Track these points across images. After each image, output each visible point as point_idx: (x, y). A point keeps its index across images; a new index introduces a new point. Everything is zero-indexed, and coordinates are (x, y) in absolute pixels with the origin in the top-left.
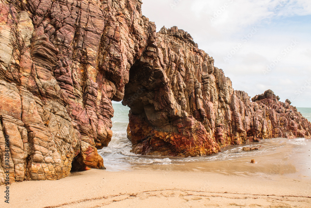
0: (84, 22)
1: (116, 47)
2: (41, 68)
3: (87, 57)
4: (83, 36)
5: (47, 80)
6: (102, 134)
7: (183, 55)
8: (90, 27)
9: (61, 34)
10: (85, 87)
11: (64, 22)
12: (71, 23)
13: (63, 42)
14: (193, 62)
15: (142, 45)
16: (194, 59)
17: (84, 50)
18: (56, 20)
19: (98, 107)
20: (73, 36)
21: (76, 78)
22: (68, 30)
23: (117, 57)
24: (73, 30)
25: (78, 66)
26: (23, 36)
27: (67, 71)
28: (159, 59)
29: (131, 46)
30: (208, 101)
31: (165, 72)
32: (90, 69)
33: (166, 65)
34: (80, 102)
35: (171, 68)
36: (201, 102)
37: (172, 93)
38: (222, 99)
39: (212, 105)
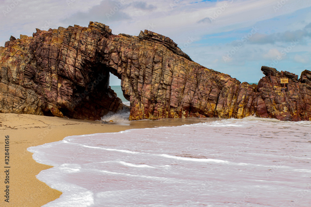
0: (50, 55)
2: (26, 79)
3: (52, 70)
4: (50, 62)
8: (52, 57)
12: (46, 57)
15: (91, 56)
17: (51, 67)
18: (42, 57)
21: (47, 80)
22: (46, 60)
26: (21, 69)
28: (113, 60)
29: (79, 60)
30: (148, 84)
31: (118, 67)
32: (53, 75)
33: (120, 63)
34: (49, 89)
35: (128, 63)
36: (140, 85)
37: (127, 80)
38: (162, 82)
39: (148, 87)
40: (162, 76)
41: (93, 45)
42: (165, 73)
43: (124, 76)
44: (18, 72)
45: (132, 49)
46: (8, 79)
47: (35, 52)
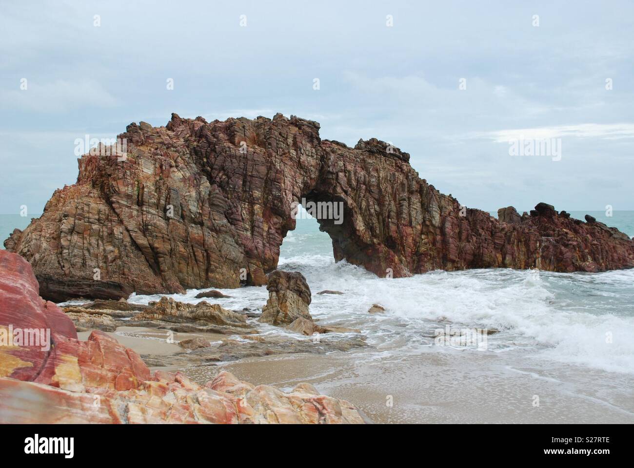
0: (249, 170)
1: (277, 188)
2: (216, 213)
3: (254, 198)
4: (249, 182)
5: (220, 220)
6: (268, 258)
7: (376, 175)
8: (255, 173)
9: (232, 182)
10: (252, 221)
11: (234, 172)
12: (239, 172)
13: (234, 188)
14: (390, 181)
15: (313, 176)
16: (392, 177)
17: (251, 193)
18: (228, 172)
19: (265, 237)
20: (241, 183)
21: (244, 216)
22: (238, 178)
23: (278, 196)
24: (241, 178)
25: (246, 206)
26: (203, 193)
27: (237, 211)
28: (340, 184)
29: (298, 181)
30: (405, 226)
31: (348, 197)
32: (257, 207)
33: (350, 190)
34: (249, 234)
35: (360, 191)
36: (393, 227)
37: (360, 218)
38: (428, 223)
39: (409, 230)
40: (427, 213)
41: (315, 157)
42: (434, 209)
43: (356, 212)
44: (200, 200)
45: (362, 168)
46: (182, 212)
47: (205, 160)
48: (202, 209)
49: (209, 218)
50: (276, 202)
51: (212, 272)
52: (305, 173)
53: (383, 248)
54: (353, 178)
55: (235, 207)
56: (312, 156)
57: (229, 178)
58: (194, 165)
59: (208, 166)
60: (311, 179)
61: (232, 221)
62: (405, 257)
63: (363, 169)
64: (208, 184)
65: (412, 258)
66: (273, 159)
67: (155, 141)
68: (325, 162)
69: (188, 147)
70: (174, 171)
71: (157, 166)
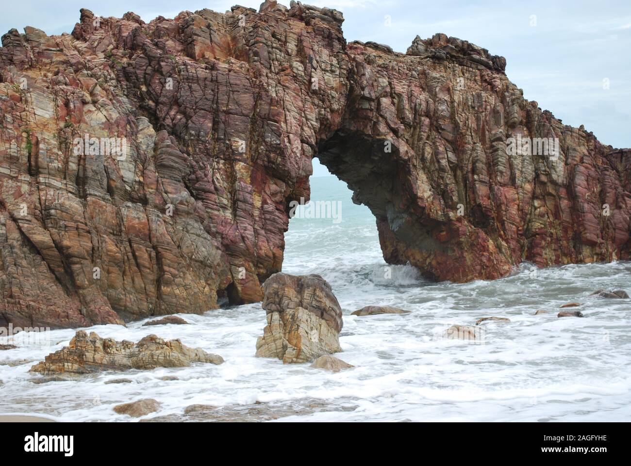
0: (223, 102)
1: (273, 130)
2: (168, 180)
3: (233, 151)
4: (224, 123)
5: (176, 193)
6: (264, 255)
7: (447, 98)
8: (233, 107)
9: (194, 125)
10: (233, 192)
11: (196, 107)
12: (205, 107)
13: (199, 136)
14: (473, 108)
15: (335, 107)
16: (476, 101)
17: (228, 142)
18: (186, 107)
19: (257, 219)
20: (210, 125)
21: (219, 183)
22: (203, 117)
23: (277, 144)
24: (210, 116)
25: (221, 166)
26: (144, 147)
27: (206, 175)
28: (385, 118)
29: (309, 117)
30: (504, 185)
31: (400, 140)
32: (239, 166)
33: (403, 127)
34: (228, 214)
35: (420, 128)
36: (482, 190)
37: (422, 177)
38: (543, 178)
39: (511, 193)
40: (541, 161)
41: (337, 73)
43: (415, 166)
44: (139, 159)
45: (422, 88)
46: (108, 182)
47: (144, 88)
48: (143, 174)
49: (157, 189)
50: (272, 155)
51: (168, 283)
52: (320, 102)
53: (466, 227)
54: (407, 107)
55: (201, 168)
56: (332, 72)
57: (188, 117)
58: (124, 99)
59: (151, 99)
60: (332, 111)
61: (198, 194)
62: (507, 242)
63: (424, 89)
64: (151, 131)
65: (518, 242)
66: (264, 79)
67: (54, 60)
68: (355, 80)
69: (112, 67)
70: (90, 111)
71: (60, 103)
